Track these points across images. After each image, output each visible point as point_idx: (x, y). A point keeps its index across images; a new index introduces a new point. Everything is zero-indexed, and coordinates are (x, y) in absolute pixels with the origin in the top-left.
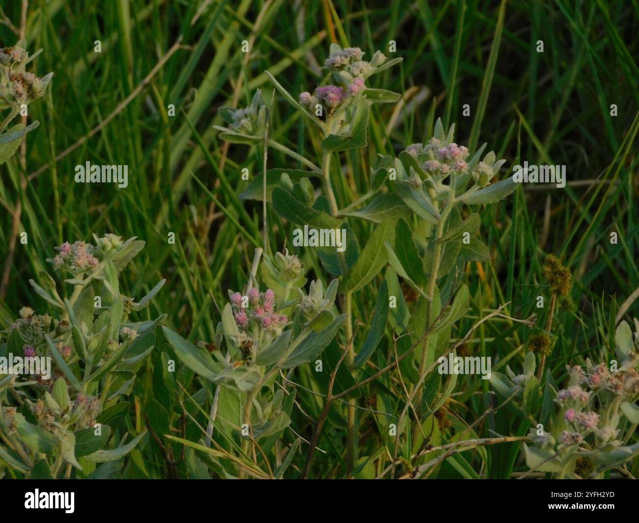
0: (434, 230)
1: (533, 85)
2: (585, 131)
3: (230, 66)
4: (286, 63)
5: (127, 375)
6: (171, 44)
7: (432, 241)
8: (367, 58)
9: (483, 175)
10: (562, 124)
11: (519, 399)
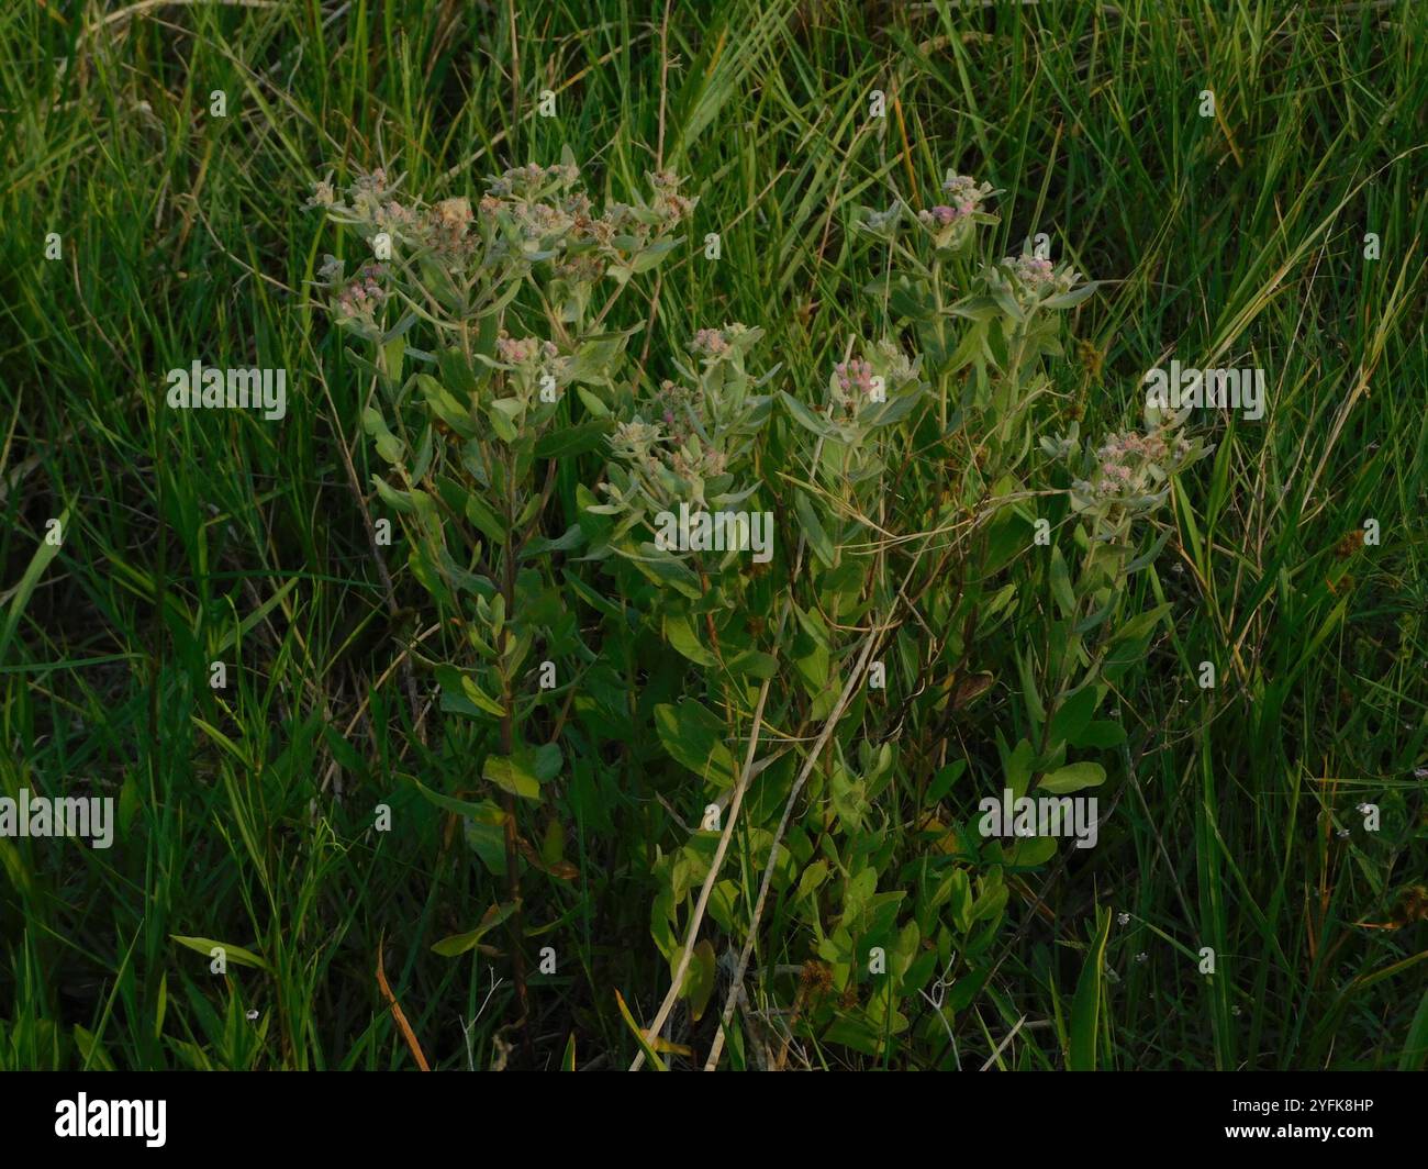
0: (1019, 328)
1: (1070, 202)
2: (1109, 240)
3: (826, 185)
4: (869, 182)
5: (749, 437)
6: (779, 168)
7: (1016, 336)
8: (977, 187)
9: (1065, 285)
10: (1092, 234)
11: (1064, 459)
